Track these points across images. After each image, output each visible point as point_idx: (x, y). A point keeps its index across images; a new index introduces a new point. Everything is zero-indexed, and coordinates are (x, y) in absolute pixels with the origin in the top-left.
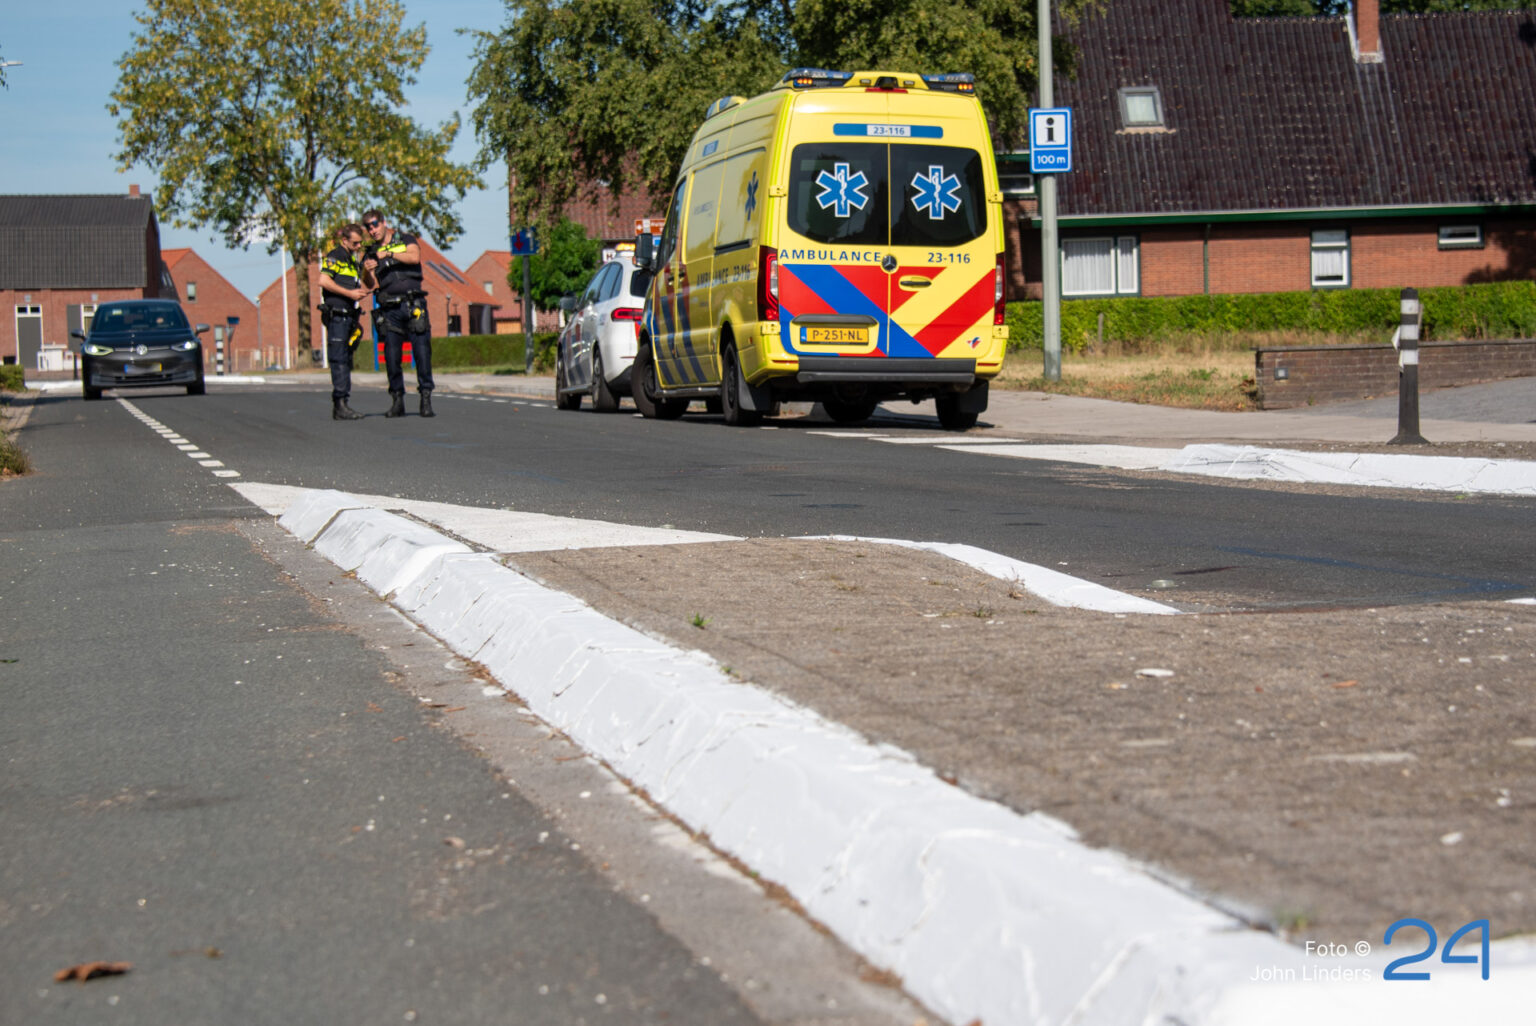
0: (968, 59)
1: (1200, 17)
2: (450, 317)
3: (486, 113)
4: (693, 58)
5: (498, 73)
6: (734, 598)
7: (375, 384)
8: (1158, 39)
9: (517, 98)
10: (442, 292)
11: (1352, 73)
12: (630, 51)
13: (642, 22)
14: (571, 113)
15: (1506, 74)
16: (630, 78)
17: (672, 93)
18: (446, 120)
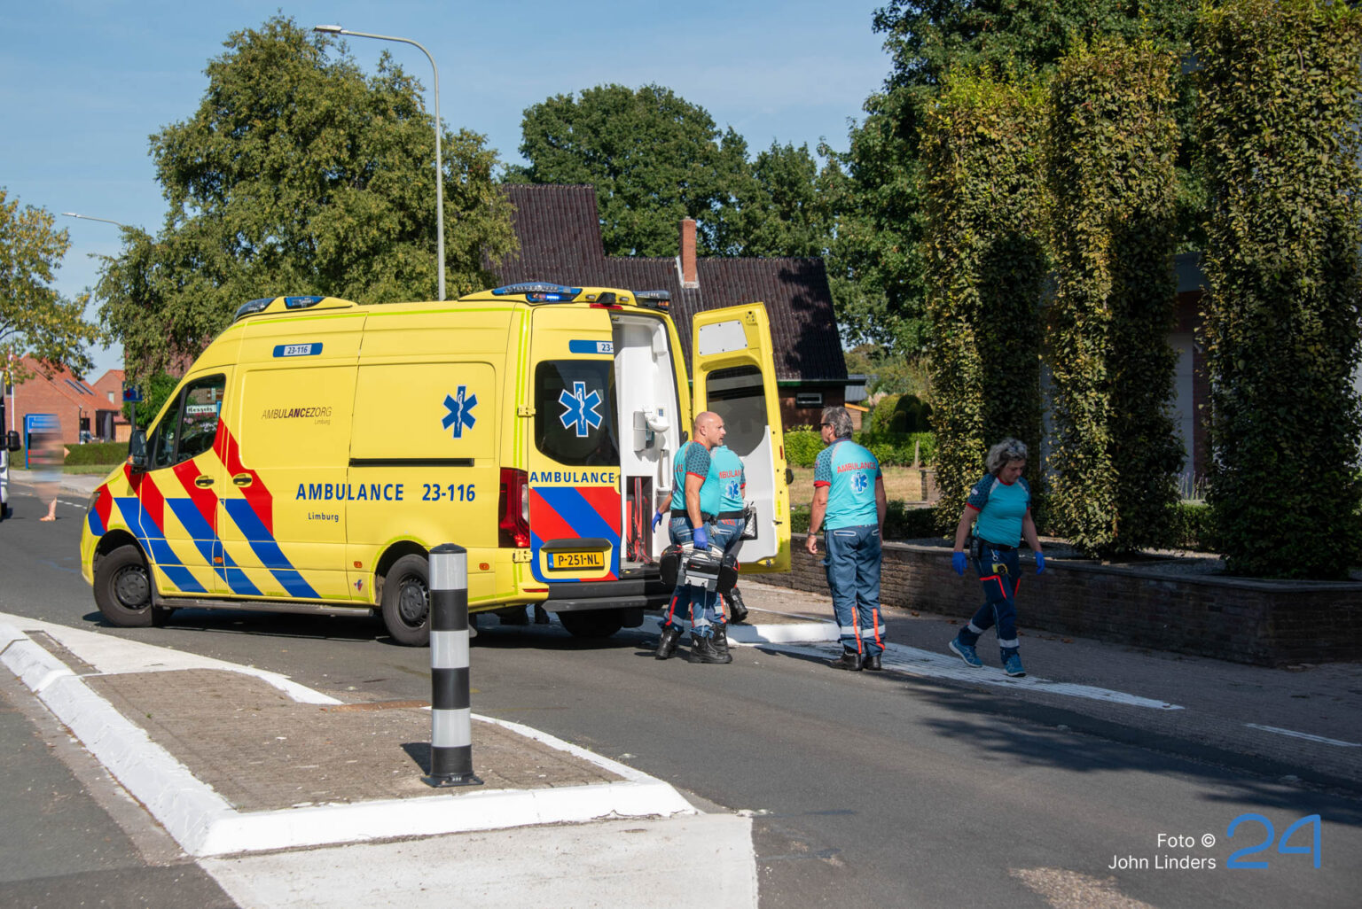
0: (428, 286)
1: (584, 258)
2: (81, 419)
3: (108, 310)
4: (249, 280)
5: (116, 284)
6: (171, 701)
7: (26, 482)
8: (557, 269)
9: (130, 301)
10: (76, 404)
11: (679, 294)
12: (207, 273)
13: (215, 255)
14: (166, 312)
15: (774, 299)
16: (206, 291)
17: (233, 302)
18: (80, 292)
